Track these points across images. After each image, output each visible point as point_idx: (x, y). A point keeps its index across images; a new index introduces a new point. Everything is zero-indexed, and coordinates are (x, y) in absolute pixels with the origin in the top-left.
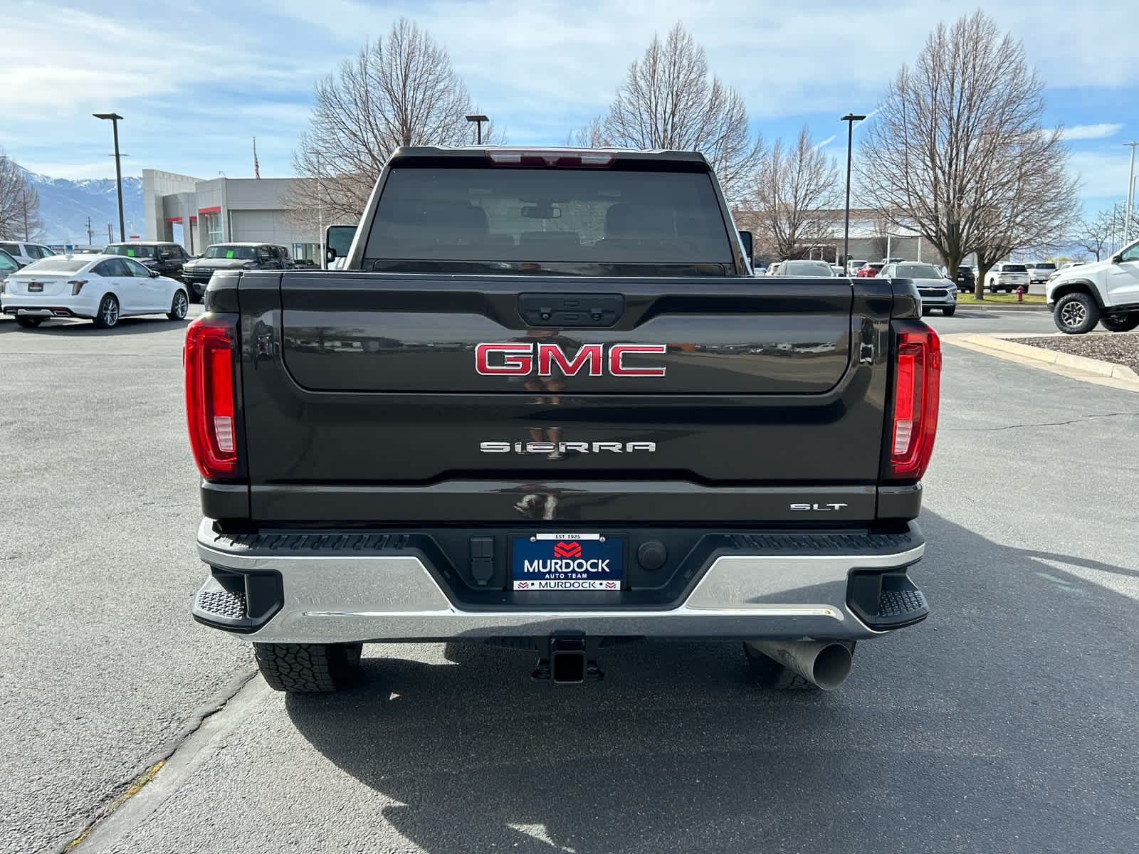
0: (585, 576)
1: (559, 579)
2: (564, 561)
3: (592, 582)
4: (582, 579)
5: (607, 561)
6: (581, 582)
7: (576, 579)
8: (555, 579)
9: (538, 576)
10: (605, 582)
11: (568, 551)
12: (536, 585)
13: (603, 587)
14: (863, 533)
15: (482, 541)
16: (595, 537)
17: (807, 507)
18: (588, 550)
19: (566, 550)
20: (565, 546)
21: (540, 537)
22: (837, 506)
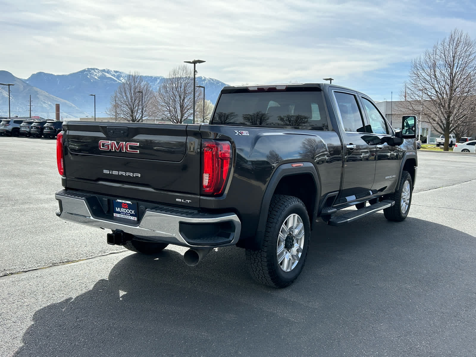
0: (129, 215)
1: (124, 214)
2: (125, 209)
3: (130, 217)
4: (128, 215)
5: (134, 211)
6: (128, 216)
7: (127, 215)
8: (123, 214)
9: (119, 213)
10: (133, 217)
11: (125, 206)
12: (118, 215)
13: (133, 219)
14: (196, 212)
15: (105, 199)
16: (130, 202)
17: (180, 200)
18: (129, 207)
19: (124, 205)
20: (124, 204)
21: (118, 201)
22: (189, 201)
